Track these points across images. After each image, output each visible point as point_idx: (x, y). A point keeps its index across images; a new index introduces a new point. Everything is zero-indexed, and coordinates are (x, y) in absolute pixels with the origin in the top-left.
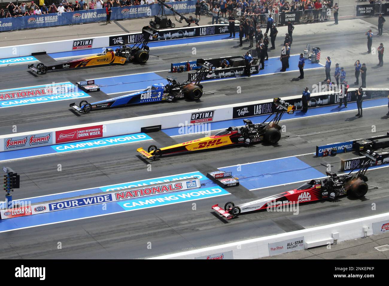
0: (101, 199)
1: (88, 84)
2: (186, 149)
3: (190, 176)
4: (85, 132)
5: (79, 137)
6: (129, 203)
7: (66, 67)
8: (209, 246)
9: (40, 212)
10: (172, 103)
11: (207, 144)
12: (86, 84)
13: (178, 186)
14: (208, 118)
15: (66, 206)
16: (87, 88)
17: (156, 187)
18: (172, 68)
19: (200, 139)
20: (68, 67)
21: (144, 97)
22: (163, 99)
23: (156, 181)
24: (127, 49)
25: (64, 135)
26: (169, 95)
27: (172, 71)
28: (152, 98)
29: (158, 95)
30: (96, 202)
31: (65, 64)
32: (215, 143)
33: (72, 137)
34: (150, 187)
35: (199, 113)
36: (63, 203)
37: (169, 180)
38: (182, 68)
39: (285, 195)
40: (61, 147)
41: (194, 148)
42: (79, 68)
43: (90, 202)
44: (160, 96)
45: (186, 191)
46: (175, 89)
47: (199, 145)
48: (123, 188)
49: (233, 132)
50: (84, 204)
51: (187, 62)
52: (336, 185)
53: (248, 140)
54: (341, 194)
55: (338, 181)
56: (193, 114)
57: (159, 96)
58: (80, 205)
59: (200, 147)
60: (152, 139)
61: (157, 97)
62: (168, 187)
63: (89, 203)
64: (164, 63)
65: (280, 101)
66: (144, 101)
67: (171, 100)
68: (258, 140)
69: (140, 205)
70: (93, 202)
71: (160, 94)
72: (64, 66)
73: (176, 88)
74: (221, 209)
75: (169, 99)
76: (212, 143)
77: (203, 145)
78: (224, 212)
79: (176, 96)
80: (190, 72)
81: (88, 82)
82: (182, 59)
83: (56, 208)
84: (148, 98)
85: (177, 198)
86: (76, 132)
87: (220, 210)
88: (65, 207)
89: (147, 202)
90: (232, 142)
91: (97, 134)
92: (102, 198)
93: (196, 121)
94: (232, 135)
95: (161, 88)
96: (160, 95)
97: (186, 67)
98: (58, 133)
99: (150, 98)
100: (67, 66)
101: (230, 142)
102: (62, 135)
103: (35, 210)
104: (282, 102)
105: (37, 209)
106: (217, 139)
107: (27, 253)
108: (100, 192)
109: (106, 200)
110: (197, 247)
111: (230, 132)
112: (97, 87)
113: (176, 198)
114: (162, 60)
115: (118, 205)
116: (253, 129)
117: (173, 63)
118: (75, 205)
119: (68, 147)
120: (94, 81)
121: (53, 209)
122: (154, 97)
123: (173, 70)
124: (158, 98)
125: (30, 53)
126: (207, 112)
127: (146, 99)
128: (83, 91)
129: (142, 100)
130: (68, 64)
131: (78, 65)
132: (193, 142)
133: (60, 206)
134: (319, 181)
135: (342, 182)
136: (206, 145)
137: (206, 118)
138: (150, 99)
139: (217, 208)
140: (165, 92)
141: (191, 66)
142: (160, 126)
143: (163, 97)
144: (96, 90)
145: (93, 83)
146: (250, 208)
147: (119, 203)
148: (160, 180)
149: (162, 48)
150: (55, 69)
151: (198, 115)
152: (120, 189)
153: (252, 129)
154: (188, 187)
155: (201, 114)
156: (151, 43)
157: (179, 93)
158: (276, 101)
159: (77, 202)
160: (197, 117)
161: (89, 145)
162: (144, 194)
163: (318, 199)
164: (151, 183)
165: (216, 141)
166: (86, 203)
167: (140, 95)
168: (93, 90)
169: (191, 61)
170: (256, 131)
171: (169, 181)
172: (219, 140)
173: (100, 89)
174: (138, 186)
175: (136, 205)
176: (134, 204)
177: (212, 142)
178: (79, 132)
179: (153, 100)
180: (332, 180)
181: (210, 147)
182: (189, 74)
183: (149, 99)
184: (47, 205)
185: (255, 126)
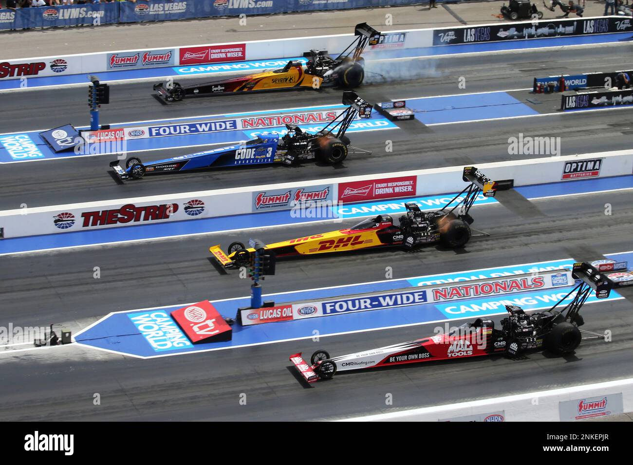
0: (408, 299)
1: (395, 107)
2: (296, 251)
3: (558, 267)
4: (387, 187)
5: (377, 194)
6: (455, 307)
7: (217, 90)
8: (583, 384)
9: (307, 316)
10: (292, 168)
11: (335, 244)
12: (392, 106)
13: (537, 282)
14: (591, 170)
15: (351, 307)
16: (394, 113)
17: (500, 281)
18: (535, 86)
19: (323, 234)
20: (221, 90)
21: (242, 155)
22: (276, 160)
23: (502, 271)
24: (326, 62)
25: (352, 190)
26: (286, 154)
27: (535, 91)
28: (256, 157)
29: (267, 152)
30: (400, 303)
31: (216, 86)
32: (350, 243)
33: (364, 193)
34: (491, 282)
35: (577, 162)
36: (346, 302)
37: (523, 271)
38: (551, 87)
39: (423, 344)
40: (347, 209)
41: (311, 250)
42: (241, 93)
43: (391, 303)
44: (270, 154)
45: (550, 291)
46: (298, 144)
47: (321, 245)
48: (446, 282)
49: (383, 224)
50: (380, 305)
51: (560, 76)
52: (522, 330)
53: (410, 240)
54: (531, 347)
55: (525, 322)
56: (567, 164)
57: (268, 155)
58: (373, 306)
59: (321, 249)
60: (498, 202)
61: (264, 156)
62: (520, 282)
63: (388, 305)
64: (522, 77)
65: (476, 172)
66: (241, 163)
67: (289, 162)
68: (430, 240)
69: (472, 310)
70: (395, 303)
71: (271, 150)
72: (214, 89)
73: (299, 142)
74: (304, 362)
75: (288, 161)
76: (345, 242)
77: (328, 245)
78: (307, 368)
79: (300, 156)
80: (565, 93)
81: (395, 103)
82: (552, 70)
83: (333, 311)
84: (249, 157)
85: (535, 302)
86: (373, 187)
87: (302, 363)
88: (348, 309)
89: (485, 306)
90: (382, 242)
91: (407, 190)
92: (411, 297)
93: (572, 176)
94: (383, 230)
95: (273, 141)
96: (270, 152)
97: (558, 85)
98: (342, 187)
99: (253, 157)
100: (219, 88)
101: (377, 242)
102: (348, 189)
103: (299, 311)
104: (479, 174)
105: (301, 310)
106: (354, 235)
107: (281, 384)
108: (407, 286)
109: (417, 300)
110: (563, 385)
111: (378, 225)
112: (410, 113)
113: (532, 302)
114: (520, 72)
115: (436, 310)
116: (422, 221)
117: (538, 77)
118: (366, 307)
119: (359, 211)
120: (404, 102)
121: (328, 311)
122: (260, 156)
123: (538, 89)
124: (266, 158)
125: (301, 53)
126: (591, 161)
127: (245, 160)
128: (386, 119)
129: (238, 161)
130: (221, 85)
131: (238, 88)
132: (310, 240)
133: (341, 307)
134: (490, 321)
135: (533, 325)
136: (334, 246)
137: (588, 170)
138: (252, 159)
139: (297, 360)
140: (280, 148)
141: (568, 83)
142: (512, 181)
143: (276, 157)
144: (409, 117)
145: (404, 106)
146: (356, 364)
147: (437, 306)
148: (507, 270)
149: (520, 52)
150: (199, 93)
151: (575, 164)
152: (441, 283)
153: (419, 219)
154: (553, 285)
155: (580, 164)
156: (503, 43)
157: (304, 152)
158: (469, 172)
159: (369, 301)
160: (573, 168)
161: (393, 208)
162: (480, 293)
163: (487, 353)
164: (493, 275)
165: (352, 240)
166: (384, 304)
167: (234, 151)
168: (402, 118)
169: (566, 75)
170: (426, 225)
171: (521, 272)
172: (357, 238)
173: (415, 117)
174: (470, 278)
175: (466, 310)
176: (463, 309)
177: (345, 240)
178: (377, 186)
179: (259, 161)
180: (516, 321)
181: (341, 249)
182: (563, 96)
183: (250, 159)
184: (318, 305)
185: (426, 216)
